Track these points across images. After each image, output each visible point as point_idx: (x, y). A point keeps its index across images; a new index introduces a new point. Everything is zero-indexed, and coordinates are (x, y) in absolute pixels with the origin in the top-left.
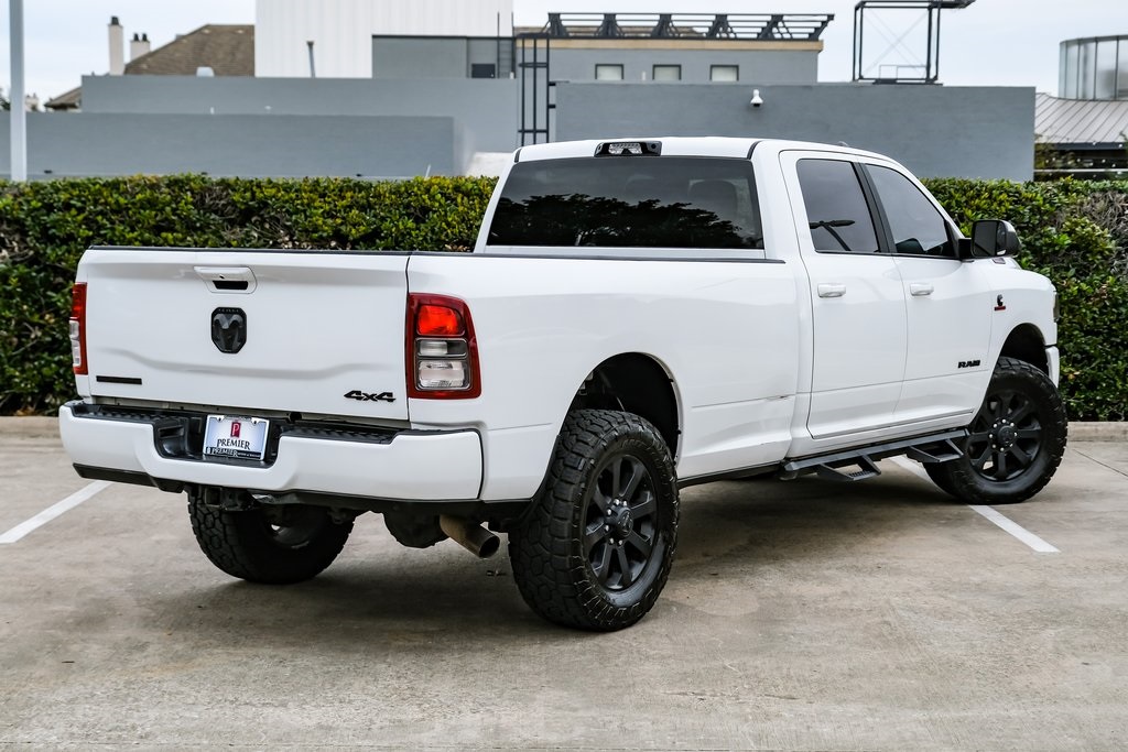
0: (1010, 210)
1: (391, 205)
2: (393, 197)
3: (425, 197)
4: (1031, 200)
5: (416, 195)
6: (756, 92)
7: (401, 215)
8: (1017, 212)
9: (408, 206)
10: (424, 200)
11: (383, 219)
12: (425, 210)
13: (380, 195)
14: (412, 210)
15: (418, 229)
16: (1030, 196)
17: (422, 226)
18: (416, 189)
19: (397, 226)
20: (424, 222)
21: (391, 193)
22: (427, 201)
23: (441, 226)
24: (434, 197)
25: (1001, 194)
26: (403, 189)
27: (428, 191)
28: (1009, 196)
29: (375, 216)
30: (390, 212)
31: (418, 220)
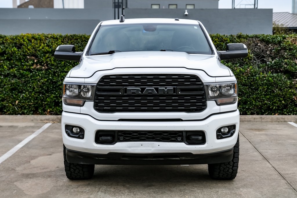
0: (219, 44)
1: (10, 43)
2: (11, 40)
3: (22, 40)
4: (226, 40)
5: (19, 40)
6: (186, 11)
7: (13, 47)
8: (221, 45)
9: (16, 43)
10: (21, 41)
11: (7, 48)
12: (21, 45)
13: (7, 39)
14: (18, 45)
15: (18, 51)
16: (226, 39)
17: (20, 50)
18: (19, 38)
19: (11, 50)
20: (21, 49)
21: (11, 39)
22: (22, 42)
23: (26, 50)
24: (25, 40)
25: (216, 38)
26: (15, 38)
27: (23, 38)
28: (218, 39)
29: (4, 47)
30: (9, 45)
31: (19, 48)
